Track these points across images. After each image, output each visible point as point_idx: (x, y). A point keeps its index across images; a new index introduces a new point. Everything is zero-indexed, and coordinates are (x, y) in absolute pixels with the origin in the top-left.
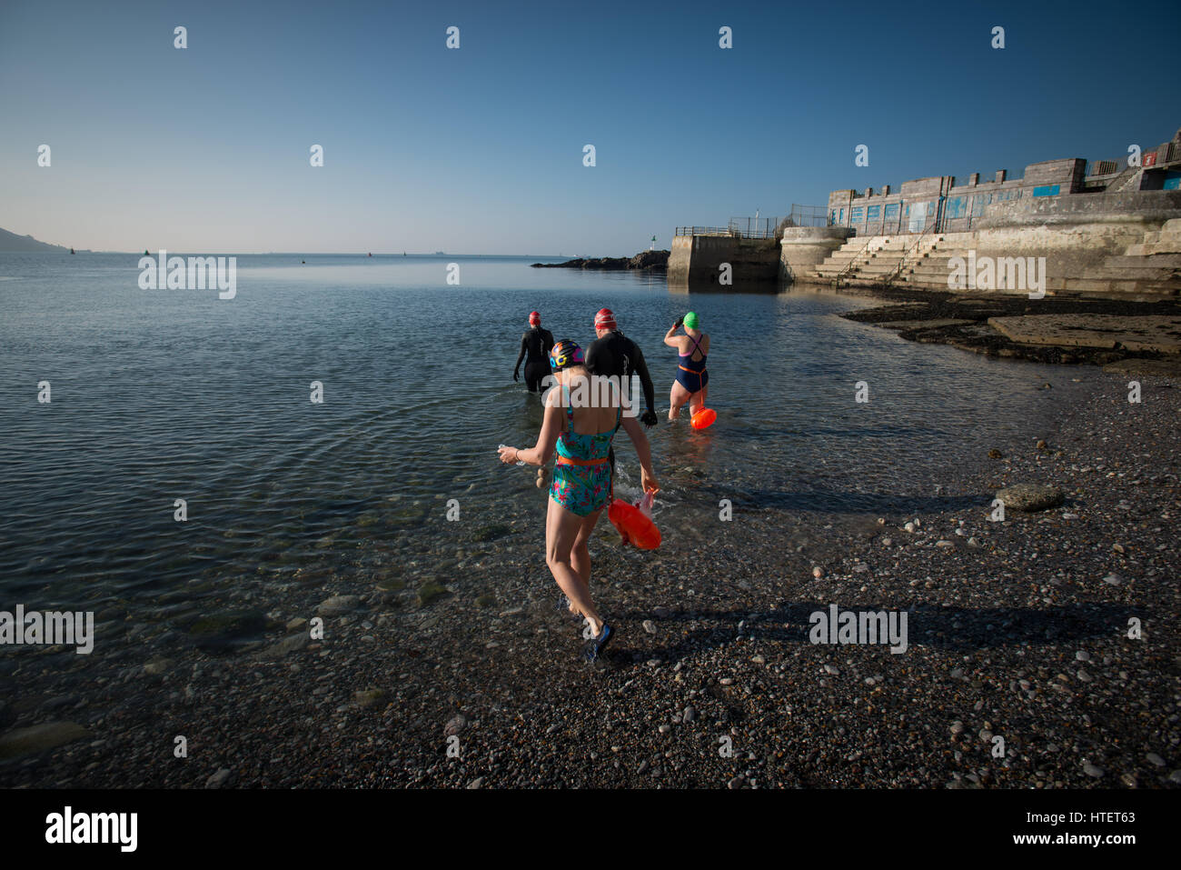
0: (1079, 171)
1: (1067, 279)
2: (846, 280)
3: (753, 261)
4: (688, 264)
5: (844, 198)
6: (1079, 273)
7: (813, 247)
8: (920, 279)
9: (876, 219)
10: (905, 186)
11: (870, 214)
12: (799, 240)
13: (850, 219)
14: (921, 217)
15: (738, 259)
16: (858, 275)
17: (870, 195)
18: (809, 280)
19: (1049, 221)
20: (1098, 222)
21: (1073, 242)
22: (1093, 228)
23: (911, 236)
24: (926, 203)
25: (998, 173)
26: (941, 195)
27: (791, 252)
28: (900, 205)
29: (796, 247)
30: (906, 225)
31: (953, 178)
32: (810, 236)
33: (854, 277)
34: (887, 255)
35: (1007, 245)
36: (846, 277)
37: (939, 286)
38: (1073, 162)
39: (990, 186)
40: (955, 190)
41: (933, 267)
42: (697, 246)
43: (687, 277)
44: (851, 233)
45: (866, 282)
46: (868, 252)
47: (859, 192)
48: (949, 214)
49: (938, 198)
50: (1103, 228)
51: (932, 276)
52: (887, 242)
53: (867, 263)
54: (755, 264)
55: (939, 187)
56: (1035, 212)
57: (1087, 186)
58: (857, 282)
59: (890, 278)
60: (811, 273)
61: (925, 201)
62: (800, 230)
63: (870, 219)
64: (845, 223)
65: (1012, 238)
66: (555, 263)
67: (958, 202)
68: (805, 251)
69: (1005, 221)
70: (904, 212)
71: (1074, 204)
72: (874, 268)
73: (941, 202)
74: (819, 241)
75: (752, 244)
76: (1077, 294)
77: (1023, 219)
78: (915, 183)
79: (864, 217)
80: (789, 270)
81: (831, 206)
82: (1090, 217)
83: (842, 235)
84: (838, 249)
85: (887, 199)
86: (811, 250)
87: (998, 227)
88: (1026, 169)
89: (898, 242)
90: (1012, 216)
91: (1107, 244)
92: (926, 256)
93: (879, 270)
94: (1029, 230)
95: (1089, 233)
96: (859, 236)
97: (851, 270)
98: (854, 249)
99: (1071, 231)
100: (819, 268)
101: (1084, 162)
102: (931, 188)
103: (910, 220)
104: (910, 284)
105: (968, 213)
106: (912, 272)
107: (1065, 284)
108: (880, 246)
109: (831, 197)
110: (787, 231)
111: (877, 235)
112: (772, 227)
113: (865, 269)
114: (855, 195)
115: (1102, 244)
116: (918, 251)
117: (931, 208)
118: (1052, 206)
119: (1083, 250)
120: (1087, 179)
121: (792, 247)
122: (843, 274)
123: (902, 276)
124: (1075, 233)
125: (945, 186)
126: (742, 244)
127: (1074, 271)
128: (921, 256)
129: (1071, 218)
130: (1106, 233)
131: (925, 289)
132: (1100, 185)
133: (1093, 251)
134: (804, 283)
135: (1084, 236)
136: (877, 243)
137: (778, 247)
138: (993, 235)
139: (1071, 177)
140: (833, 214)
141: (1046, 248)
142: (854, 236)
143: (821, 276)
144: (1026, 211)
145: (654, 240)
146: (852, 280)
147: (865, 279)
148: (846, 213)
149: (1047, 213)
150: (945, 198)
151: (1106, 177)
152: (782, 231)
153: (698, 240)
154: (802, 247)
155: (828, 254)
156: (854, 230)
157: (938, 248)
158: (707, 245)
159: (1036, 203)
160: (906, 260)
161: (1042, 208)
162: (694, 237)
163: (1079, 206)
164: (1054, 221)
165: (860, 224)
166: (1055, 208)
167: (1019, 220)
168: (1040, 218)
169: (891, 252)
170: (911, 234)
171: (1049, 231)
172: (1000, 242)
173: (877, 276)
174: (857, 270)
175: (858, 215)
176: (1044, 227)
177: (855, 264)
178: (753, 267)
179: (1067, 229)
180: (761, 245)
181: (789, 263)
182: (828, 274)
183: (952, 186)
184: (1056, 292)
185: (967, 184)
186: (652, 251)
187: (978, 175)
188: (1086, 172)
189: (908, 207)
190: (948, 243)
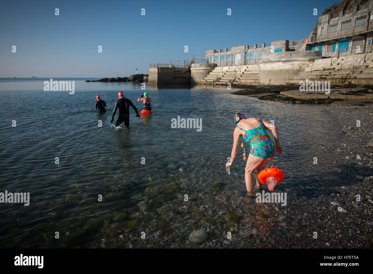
0: (287, 44)
1: (289, 79)
2: (217, 83)
3: (181, 76)
4: (157, 79)
5: (212, 53)
6: (293, 77)
7: (204, 71)
8: (242, 81)
9: (224, 60)
10: (233, 49)
11: (221, 59)
12: (197, 68)
13: (214, 61)
14: (239, 59)
15: (176, 76)
16: (220, 81)
17: (221, 52)
18: (202, 83)
19: (282, 60)
20: (297, 61)
21: (290, 67)
22: (295, 62)
23: (237, 66)
24: (240, 55)
25: (263, 44)
26: (245, 52)
27: (195, 73)
28: (231, 55)
29: (196, 71)
30: (234, 62)
31: (249, 46)
32: (201, 67)
33: (219, 81)
34: (229, 73)
35: (270, 69)
36: (216, 81)
37: (249, 83)
38: (285, 41)
39: (261, 49)
40: (249, 50)
41: (246, 77)
42: (160, 72)
43: (156, 84)
44: (215, 66)
45: (224, 83)
46: (223, 72)
47: (216, 51)
48: (248, 58)
49: (244, 53)
50: (298, 62)
51: (246, 80)
52: (229, 68)
53: (223, 76)
54: (182, 78)
55: (244, 49)
56: (278, 57)
57: (290, 49)
58: (220, 83)
59: (232, 81)
60: (203, 80)
61: (240, 54)
62: (197, 65)
63: (221, 60)
64: (212, 62)
65: (271, 66)
66: (96, 80)
67: (251, 54)
68: (200, 72)
69: (269, 60)
70: (233, 58)
71: (289, 55)
72: (226, 78)
73: (245, 54)
74: (205, 68)
75: (180, 70)
76: (293, 84)
77: (274, 60)
78: (236, 48)
79: (219, 59)
80: (195, 80)
81: (207, 56)
82: (294, 59)
83: (213, 66)
84: (211, 71)
85: (227, 53)
86: (202, 72)
87: (266, 62)
88: (271, 43)
89: (233, 68)
90: (271, 59)
91: (300, 68)
92: (243, 73)
93: (227, 78)
94: (277, 63)
95: (294, 64)
96: (218, 67)
97: (217, 79)
98: (218, 71)
99: (289, 64)
100: (206, 78)
101: (288, 41)
102: (241, 49)
103: (236, 60)
104: (239, 83)
105: (254, 58)
106: (239, 79)
107: (289, 81)
108: (227, 70)
109: (207, 53)
110: (193, 65)
111: (225, 66)
112: (187, 63)
113: (222, 78)
114: (215, 52)
115: (298, 68)
116: (240, 71)
117: (242, 56)
118: (283, 55)
119: (293, 70)
120: (290, 47)
121: (195, 71)
122: (215, 80)
123: (236, 80)
124: (290, 64)
125: (246, 49)
126: (176, 70)
127: (291, 77)
128: (241, 73)
129: (289, 59)
130: (299, 64)
131: (244, 84)
132: (293, 49)
133: (296, 70)
134: (201, 84)
135: (293, 65)
136: (226, 69)
137: (189, 71)
138: (265, 65)
139: (285, 46)
140: (208, 59)
141: (282, 69)
142: (217, 67)
143: (207, 81)
144: (275, 57)
145: (137, 70)
146: (219, 82)
147: (223, 82)
148: (213, 58)
149: (282, 58)
150: (246, 53)
151: (295, 46)
152: (191, 65)
153: (160, 69)
154: (199, 71)
155: (208, 73)
156: (217, 64)
157: (247, 70)
158: (163, 71)
159: (278, 54)
160: (236, 75)
161: (280, 56)
162: (158, 68)
163: (291, 55)
164: (284, 60)
165: (218, 62)
166: (284, 56)
167: (273, 60)
168: (280, 59)
169: (231, 72)
170: (236, 65)
171: (283, 64)
172: (268, 68)
173: (227, 80)
174: (220, 79)
175: (217, 59)
176: (281, 62)
177: (219, 76)
178: (181, 79)
179: (288, 63)
180: (183, 70)
181: (195, 77)
182: (209, 81)
183: (248, 49)
184: (287, 84)
185: (253, 48)
186: (136, 74)
187: (256, 45)
188: (289, 45)
189: (234, 56)
190: (250, 68)
